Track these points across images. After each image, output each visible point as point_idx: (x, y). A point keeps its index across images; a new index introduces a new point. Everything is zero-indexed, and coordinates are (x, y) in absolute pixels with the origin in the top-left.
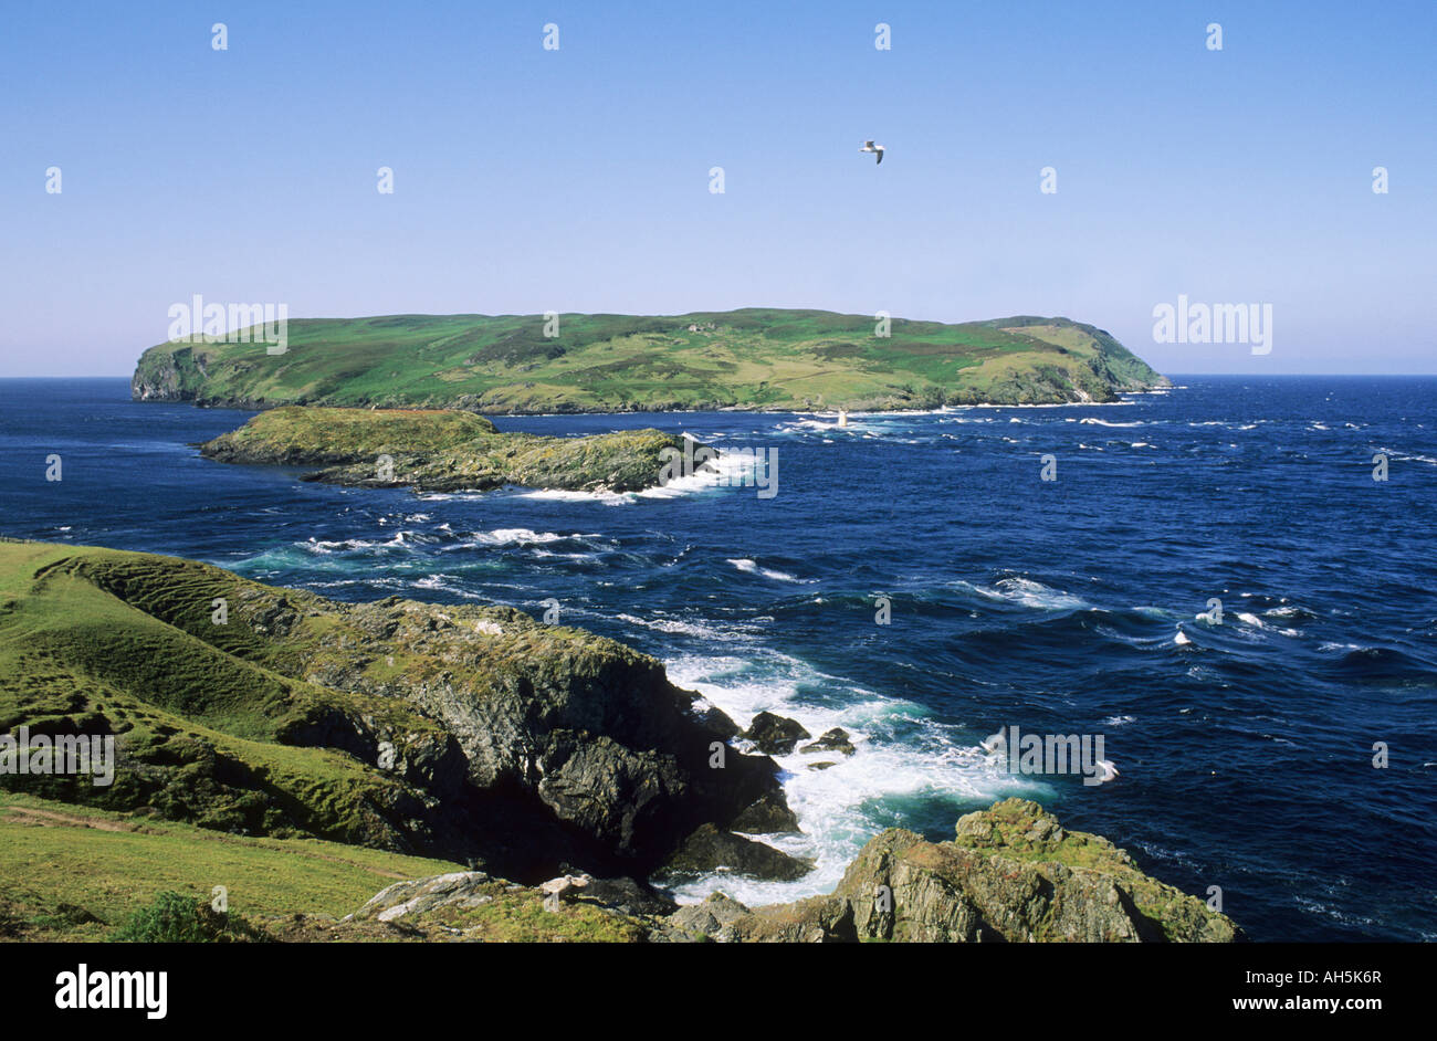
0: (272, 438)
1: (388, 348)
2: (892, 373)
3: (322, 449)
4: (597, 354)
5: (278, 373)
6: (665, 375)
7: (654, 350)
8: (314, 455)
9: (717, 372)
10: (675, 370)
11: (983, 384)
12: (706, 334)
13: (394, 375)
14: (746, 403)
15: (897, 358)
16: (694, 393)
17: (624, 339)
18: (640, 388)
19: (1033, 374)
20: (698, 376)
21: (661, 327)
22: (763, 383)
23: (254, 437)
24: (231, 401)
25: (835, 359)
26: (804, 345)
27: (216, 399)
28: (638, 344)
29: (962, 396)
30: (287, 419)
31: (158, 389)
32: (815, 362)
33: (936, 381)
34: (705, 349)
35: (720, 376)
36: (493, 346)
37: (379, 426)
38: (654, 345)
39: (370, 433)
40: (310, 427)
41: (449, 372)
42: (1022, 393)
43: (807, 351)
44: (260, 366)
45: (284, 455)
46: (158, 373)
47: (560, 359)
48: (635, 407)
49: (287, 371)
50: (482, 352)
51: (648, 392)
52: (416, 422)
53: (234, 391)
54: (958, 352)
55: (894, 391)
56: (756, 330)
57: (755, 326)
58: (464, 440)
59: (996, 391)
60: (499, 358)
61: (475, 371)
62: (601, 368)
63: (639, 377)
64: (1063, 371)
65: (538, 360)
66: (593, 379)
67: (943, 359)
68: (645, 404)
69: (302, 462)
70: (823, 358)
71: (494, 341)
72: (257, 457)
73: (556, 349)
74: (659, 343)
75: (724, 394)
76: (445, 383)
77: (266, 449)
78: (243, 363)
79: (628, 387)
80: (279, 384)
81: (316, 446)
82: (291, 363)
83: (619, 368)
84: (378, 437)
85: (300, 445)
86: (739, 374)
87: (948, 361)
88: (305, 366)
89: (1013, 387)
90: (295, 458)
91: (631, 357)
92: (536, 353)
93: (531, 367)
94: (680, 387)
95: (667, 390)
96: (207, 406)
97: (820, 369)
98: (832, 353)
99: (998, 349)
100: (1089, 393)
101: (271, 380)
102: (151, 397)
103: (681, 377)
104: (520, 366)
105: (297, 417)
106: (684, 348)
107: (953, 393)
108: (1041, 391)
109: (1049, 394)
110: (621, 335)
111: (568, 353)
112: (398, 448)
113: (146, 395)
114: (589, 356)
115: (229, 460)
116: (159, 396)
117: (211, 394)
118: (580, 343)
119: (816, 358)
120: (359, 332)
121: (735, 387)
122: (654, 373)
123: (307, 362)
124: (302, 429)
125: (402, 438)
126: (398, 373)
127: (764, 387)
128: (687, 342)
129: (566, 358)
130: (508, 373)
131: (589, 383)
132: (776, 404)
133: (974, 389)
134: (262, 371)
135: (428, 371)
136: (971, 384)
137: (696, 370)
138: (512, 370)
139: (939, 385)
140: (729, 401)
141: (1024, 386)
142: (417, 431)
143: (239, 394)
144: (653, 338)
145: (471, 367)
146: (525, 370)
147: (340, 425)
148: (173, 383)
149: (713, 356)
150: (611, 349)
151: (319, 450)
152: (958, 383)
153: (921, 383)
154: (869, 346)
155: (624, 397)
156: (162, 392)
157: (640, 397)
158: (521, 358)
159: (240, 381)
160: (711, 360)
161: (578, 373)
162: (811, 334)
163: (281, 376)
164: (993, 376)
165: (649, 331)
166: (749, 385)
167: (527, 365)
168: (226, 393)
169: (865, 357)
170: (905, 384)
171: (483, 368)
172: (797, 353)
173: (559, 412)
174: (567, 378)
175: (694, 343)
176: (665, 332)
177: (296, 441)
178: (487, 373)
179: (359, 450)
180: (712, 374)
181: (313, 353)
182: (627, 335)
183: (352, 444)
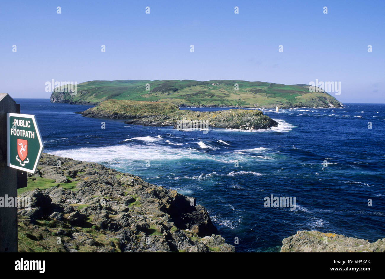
0: (107, 110)
1: (126, 88)
2: (275, 98)
3: (125, 114)
4: (187, 91)
5: (94, 95)
6: (210, 97)
7: (204, 90)
8: (122, 115)
9: (225, 96)
10: (212, 95)
11: (304, 101)
12: (217, 86)
13: (128, 96)
14: (235, 105)
15: (276, 93)
16: (220, 102)
17: (194, 87)
18: (203, 100)
19: (317, 99)
20: (219, 97)
21: (204, 84)
22: (239, 100)
23: (101, 109)
24: (80, 103)
25: (257, 93)
26: (247, 89)
27: (76, 102)
28: (198, 88)
29: (297, 105)
30: (111, 103)
31: (58, 99)
32: (252, 94)
33: (289, 100)
34: (219, 90)
35: (226, 97)
36: (157, 88)
37: (143, 106)
38: (203, 89)
39: (141, 108)
40: (120, 106)
41: (145, 95)
42: (315, 104)
43: (249, 91)
44: (88, 92)
45: (112, 115)
46: (58, 95)
47: (177, 92)
48: (203, 106)
49: (97, 94)
50: (154, 89)
51: (206, 101)
52: (155, 105)
53: (81, 100)
54: (293, 92)
55: (278, 103)
56: (231, 85)
57: (231, 84)
58: (173, 112)
59: (307, 104)
60: (159, 91)
61: (152, 95)
62: (191, 94)
63: (202, 97)
64: (325, 98)
65: (171, 92)
66: (189, 97)
67: (290, 94)
68: (205, 105)
69: (119, 118)
70: (254, 93)
71: (157, 86)
72: (103, 116)
73: (175, 89)
74: (205, 88)
75: (228, 103)
76: (144, 98)
77: (106, 113)
78: (84, 92)
79: (200, 100)
80: (94, 98)
81: (123, 112)
82: (98, 92)
83: (195, 95)
84: (144, 110)
85: (118, 112)
86: (231, 97)
87: (291, 95)
88: (102, 93)
89: (312, 102)
90: (117, 117)
91: (198, 92)
92: (170, 90)
93: (169, 94)
94: (215, 100)
95: (211, 101)
96: (73, 104)
97: (254, 96)
98: (256, 92)
99: (304, 91)
100: (333, 105)
101: (92, 97)
102: (56, 102)
103: (214, 98)
104: (166, 94)
105: (115, 103)
106: (212, 89)
107: (295, 104)
108: (320, 104)
109: (322, 105)
110: (194, 86)
111: (179, 90)
112: (151, 114)
113: (55, 101)
114: (185, 91)
115: (93, 117)
116: (58, 102)
117: (75, 100)
118: (182, 88)
119: (252, 93)
120: (115, 84)
121: (231, 101)
122: (206, 96)
123: (102, 91)
124: (117, 107)
125: (151, 110)
126: (129, 95)
127: (240, 101)
128: (212, 88)
129: (178, 92)
130: (162, 96)
131: (188, 99)
132: (245, 106)
133: (301, 103)
134: (89, 94)
135: (138, 95)
136: (300, 101)
137: (218, 96)
138: (164, 95)
139: (290, 101)
140: (230, 105)
141: (315, 102)
142: (156, 108)
143: (82, 101)
144: (202, 87)
145: (150, 94)
146: (167, 95)
147: (130, 106)
148: (62, 98)
149: (222, 92)
150: (191, 89)
151: (124, 114)
152: (296, 101)
153: (285, 101)
154: (266, 90)
155: (199, 103)
156: (59, 100)
157: (204, 103)
158: (166, 91)
159: (83, 97)
160: (221, 93)
161: (184, 96)
162: (248, 86)
163: (95, 95)
164: (306, 99)
165: (201, 85)
166: (235, 100)
167: (168, 93)
168: (79, 100)
169: (266, 93)
170: (280, 101)
171: (155, 94)
172: (246, 91)
173: (181, 107)
174: (181, 97)
175: (214, 88)
176: (205, 85)
177: (116, 111)
178: (156, 95)
179: (138, 114)
180: (223, 97)
181: (104, 89)
182: (195, 86)
183: (135, 112)
